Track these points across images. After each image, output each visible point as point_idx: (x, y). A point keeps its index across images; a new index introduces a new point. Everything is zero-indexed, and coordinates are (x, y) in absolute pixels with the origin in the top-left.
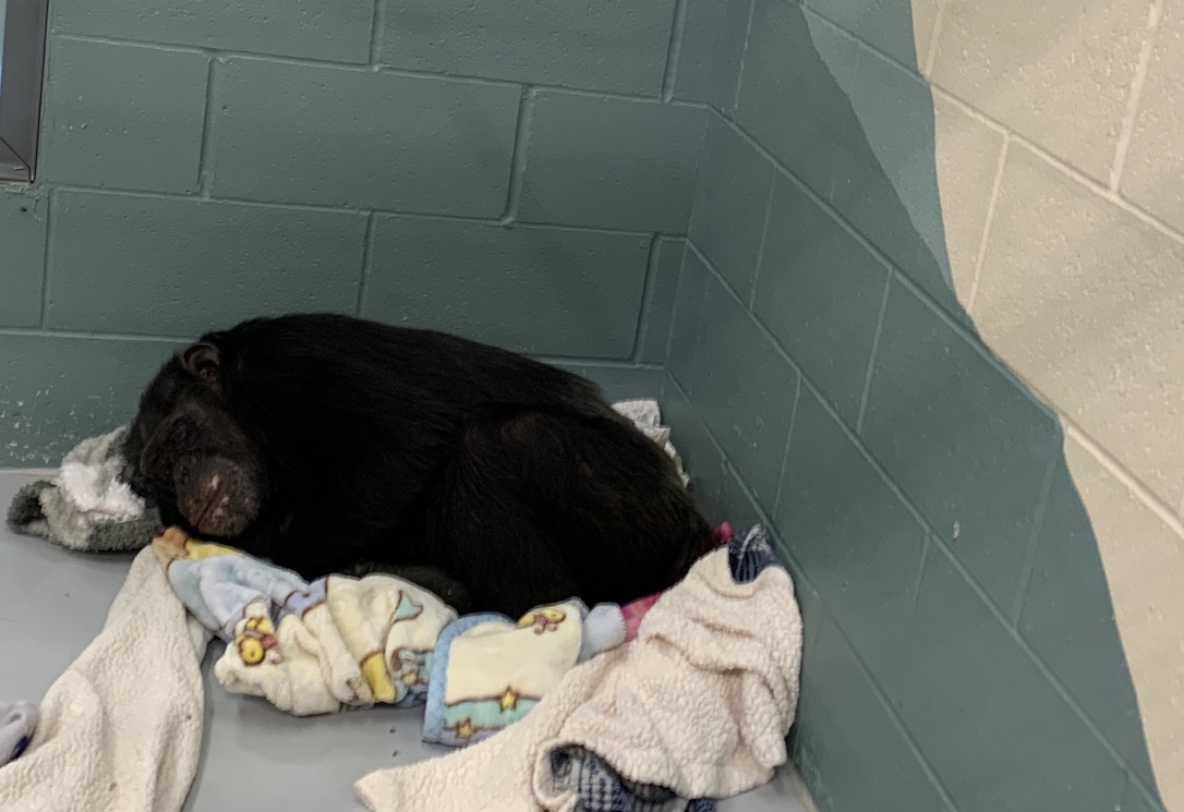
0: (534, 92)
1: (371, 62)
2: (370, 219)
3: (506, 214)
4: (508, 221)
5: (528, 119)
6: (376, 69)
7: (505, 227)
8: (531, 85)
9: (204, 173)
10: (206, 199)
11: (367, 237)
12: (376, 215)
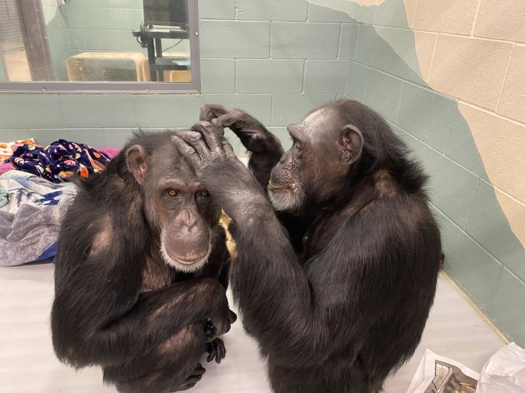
0: (306, 61)
1: (269, 58)
2: (272, 96)
3: (302, 92)
4: (302, 94)
5: (305, 68)
6: (271, 59)
7: (302, 95)
8: (306, 59)
9: (236, 88)
10: (237, 94)
11: (271, 101)
12: (273, 95)
